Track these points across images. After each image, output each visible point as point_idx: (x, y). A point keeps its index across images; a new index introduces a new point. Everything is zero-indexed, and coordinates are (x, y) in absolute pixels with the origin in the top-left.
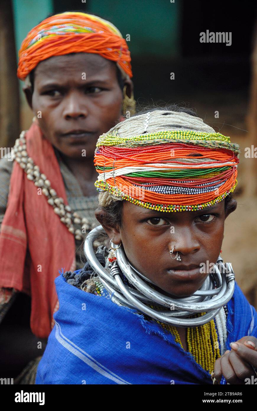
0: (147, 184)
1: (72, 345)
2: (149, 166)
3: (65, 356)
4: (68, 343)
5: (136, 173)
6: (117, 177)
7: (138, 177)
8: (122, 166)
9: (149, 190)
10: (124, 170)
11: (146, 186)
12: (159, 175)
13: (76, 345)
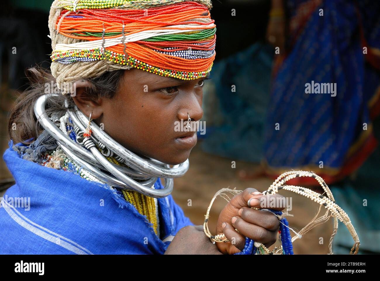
0: (170, 49)
1: (45, 231)
2: (173, 29)
3: (40, 245)
4: (41, 229)
5: (158, 36)
6: (129, 43)
7: (162, 41)
8: (140, 30)
9: (175, 55)
10: (142, 34)
11: (169, 50)
12: (185, 37)
13: (51, 230)
